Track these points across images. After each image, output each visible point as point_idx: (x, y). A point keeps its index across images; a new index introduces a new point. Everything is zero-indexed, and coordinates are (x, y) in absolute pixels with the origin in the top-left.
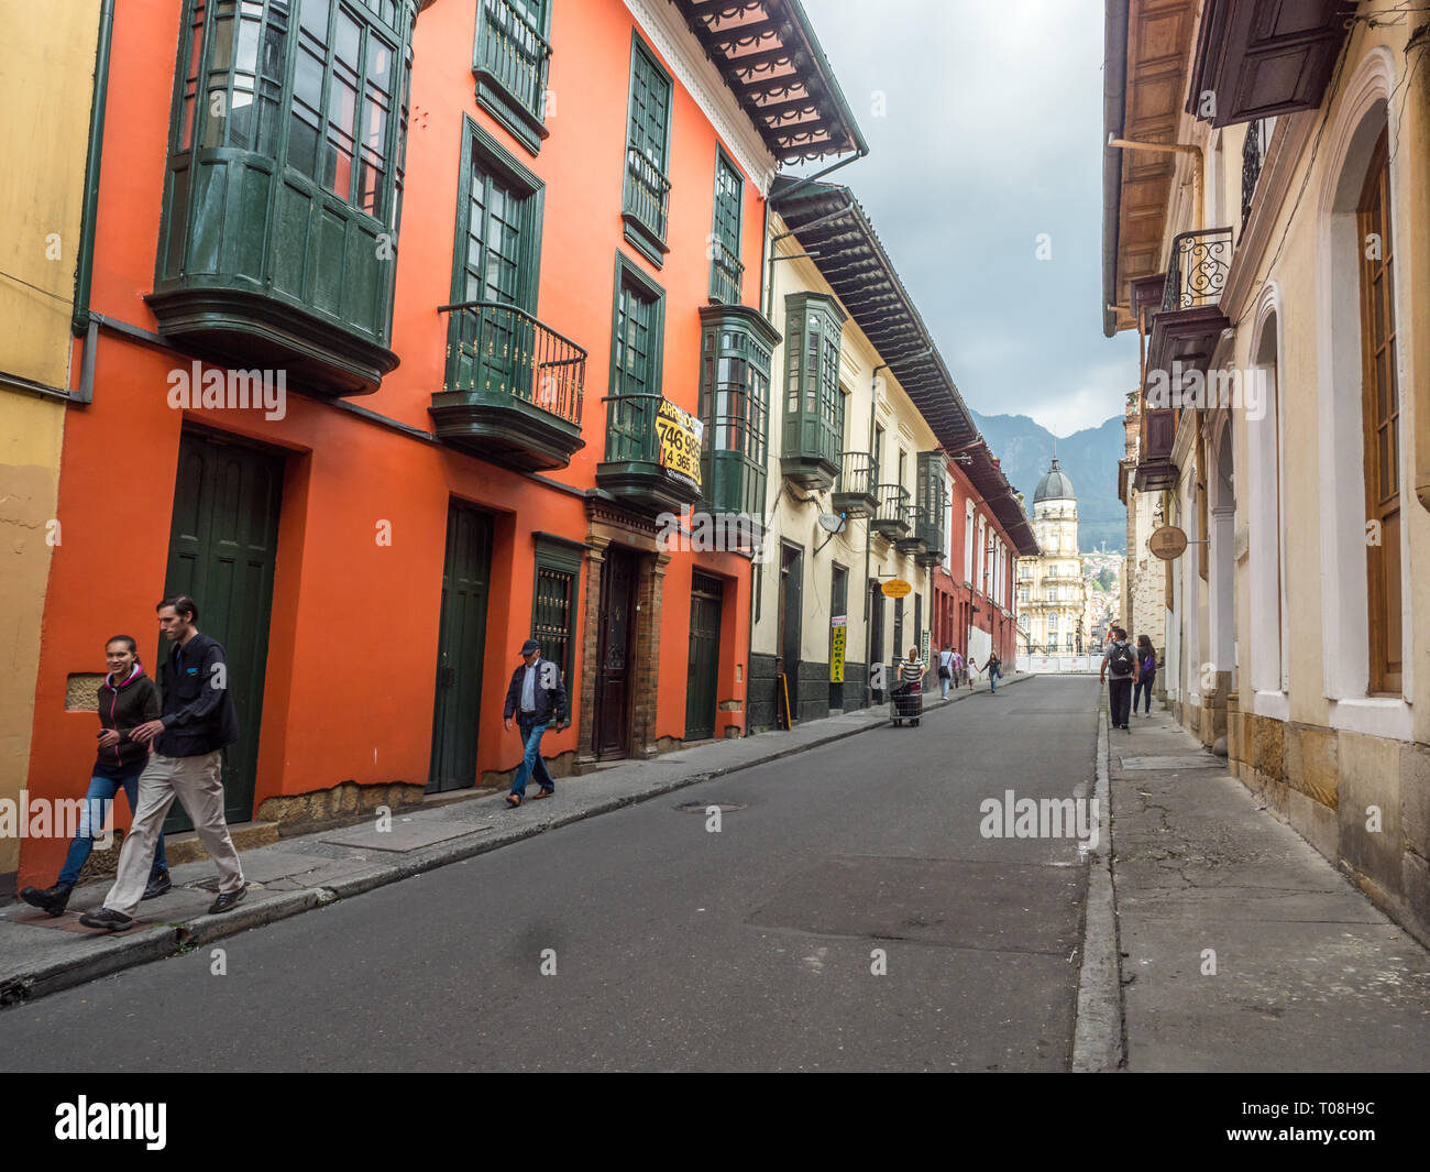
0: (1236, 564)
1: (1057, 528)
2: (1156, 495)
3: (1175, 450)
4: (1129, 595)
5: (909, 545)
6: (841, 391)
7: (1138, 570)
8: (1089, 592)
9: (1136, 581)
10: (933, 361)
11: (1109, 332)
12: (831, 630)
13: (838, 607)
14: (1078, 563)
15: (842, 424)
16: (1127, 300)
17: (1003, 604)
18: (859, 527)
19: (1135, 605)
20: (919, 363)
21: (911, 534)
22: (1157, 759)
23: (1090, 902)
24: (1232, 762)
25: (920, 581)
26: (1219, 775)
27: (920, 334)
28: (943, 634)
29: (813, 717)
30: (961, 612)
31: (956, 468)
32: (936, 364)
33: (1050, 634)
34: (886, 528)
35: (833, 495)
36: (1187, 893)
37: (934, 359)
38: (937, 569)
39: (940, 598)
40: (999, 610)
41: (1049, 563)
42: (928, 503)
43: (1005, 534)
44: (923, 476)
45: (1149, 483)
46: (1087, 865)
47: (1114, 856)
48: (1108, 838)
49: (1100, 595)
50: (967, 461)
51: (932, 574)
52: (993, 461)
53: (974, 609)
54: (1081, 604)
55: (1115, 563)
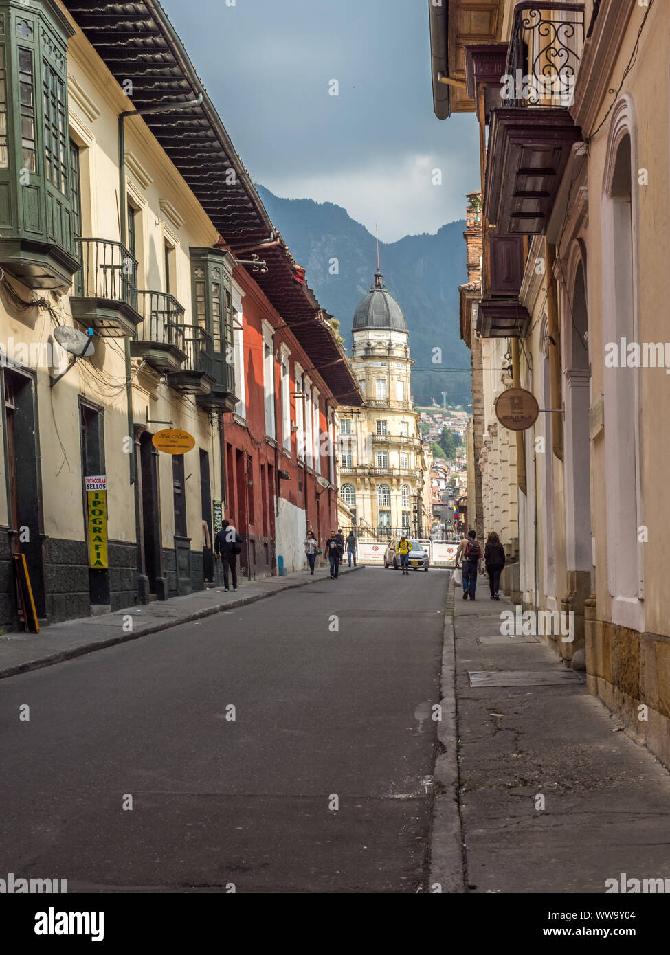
0: (592, 443)
1: (384, 369)
2: (505, 343)
3: (524, 287)
4: (477, 467)
5: (186, 380)
6: (72, 142)
7: (486, 435)
8: (429, 460)
9: (484, 450)
10: (204, 115)
11: (442, 113)
12: (85, 495)
13: (92, 462)
14: (414, 420)
15: (78, 194)
16: (462, 71)
17: (318, 470)
18: (114, 349)
19: (485, 479)
20: (184, 116)
21: (189, 364)
22: (510, 674)
23: (435, 835)
24: (591, 678)
25: (205, 433)
26: (577, 693)
27: (182, 70)
28: (241, 507)
29: (69, 616)
30: (263, 478)
31: (245, 275)
32: (209, 120)
33: (381, 512)
34: (155, 354)
35: (72, 300)
36: (538, 821)
37: (206, 112)
38: (227, 417)
39: (234, 457)
40: (313, 476)
41: (376, 417)
42: (208, 321)
43: (316, 373)
44: (200, 283)
45: (495, 327)
46: (432, 796)
47: (461, 786)
48: (454, 766)
49: (442, 463)
50: (261, 267)
51: (220, 423)
52: (295, 271)
53: (280, 475)
54: (418, 474)
55: (459, 421)
